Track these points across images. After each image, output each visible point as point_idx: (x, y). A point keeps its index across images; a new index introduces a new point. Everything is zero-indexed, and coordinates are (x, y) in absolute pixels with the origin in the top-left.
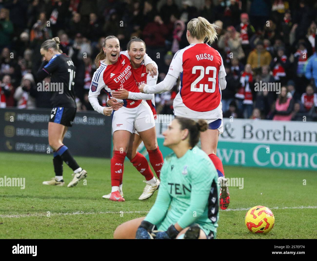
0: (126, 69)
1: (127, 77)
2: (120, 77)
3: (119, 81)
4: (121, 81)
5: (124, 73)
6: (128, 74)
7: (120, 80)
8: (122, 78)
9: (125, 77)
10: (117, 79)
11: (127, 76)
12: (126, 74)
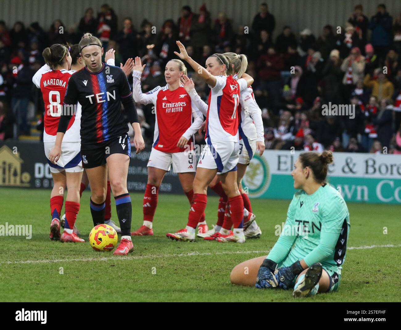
0: (179, 103)
1: (174, 110)
2: (170, 105)
3: (165, 107)
4: (167, 109)
5: (175, 105)
6: (177, 109)
7: (167, 107)
8: (170, 108)
9: (173, 109)
10: (165, 104)
11: (174, 108)
12: (175, 107)
